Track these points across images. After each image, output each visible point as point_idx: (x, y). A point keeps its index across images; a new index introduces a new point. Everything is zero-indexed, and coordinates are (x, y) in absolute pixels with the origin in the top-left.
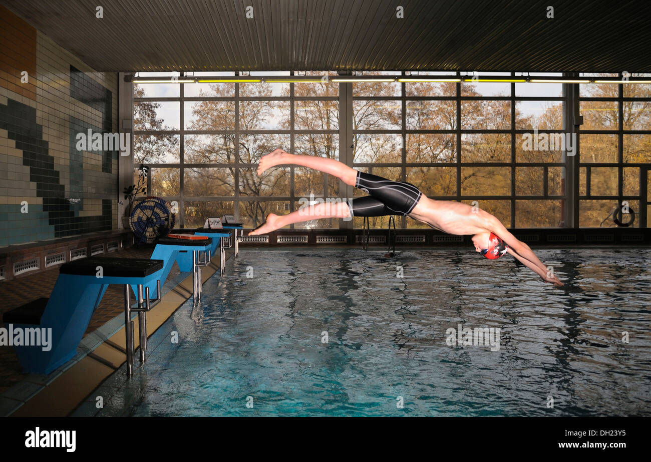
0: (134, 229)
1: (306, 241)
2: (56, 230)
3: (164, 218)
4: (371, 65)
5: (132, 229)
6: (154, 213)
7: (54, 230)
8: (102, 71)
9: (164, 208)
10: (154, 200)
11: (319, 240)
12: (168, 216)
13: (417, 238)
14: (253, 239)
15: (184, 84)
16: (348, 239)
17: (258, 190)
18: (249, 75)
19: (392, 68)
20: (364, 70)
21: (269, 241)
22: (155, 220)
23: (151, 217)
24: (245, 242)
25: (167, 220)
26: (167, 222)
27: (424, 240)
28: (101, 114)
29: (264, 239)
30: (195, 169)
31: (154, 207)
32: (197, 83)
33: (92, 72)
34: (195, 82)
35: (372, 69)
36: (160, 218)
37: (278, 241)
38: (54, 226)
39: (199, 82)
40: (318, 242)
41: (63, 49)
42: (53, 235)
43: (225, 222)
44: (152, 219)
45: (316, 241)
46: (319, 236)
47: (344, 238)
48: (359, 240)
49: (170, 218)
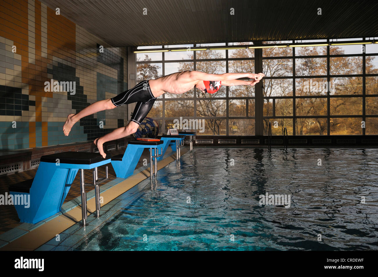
0: (135, 136)
1: (235, 143)
2: (88, 136)
3: (152, 130)
4: (272, 38)
5: (134, 136)
6: (146, 127)
7: (87, 136)
8: (117, 47)
9: (152, 124)
10: (146, 119)
11: (243, 142)
12: (154, 128)
13: (302, 141)
14: (204, 141)
15: (165, 53)
16: (260, 141)
17: (216, 114)
18: (200, 46)
19: (285, 39)
20: (268, 41)
21: (213, 142)
22: (147, 131)
23: (144, 129)
24: (199, 143)
25: (154, 130)
26: (153, 132)
27: (307, 142)
28: (116, 71)
29: (211, 141)
30: (179, 102)
31: (146, 123)
32: (170, 51)
33: (110, 47)
34: (169, 51)
35: (272, 40)
36: (150, 129)
37: (219, 142)
38: (87, 134)
39: (171, 51)
40: (242, 143)
41: (93, 35)
42: (86, 139)
43: (185, 132)
44: (145, 130)
45: (241, 142)
46: (243, 140)
47: (258, 141)
48: (267, 142)
49: (156, 129)
